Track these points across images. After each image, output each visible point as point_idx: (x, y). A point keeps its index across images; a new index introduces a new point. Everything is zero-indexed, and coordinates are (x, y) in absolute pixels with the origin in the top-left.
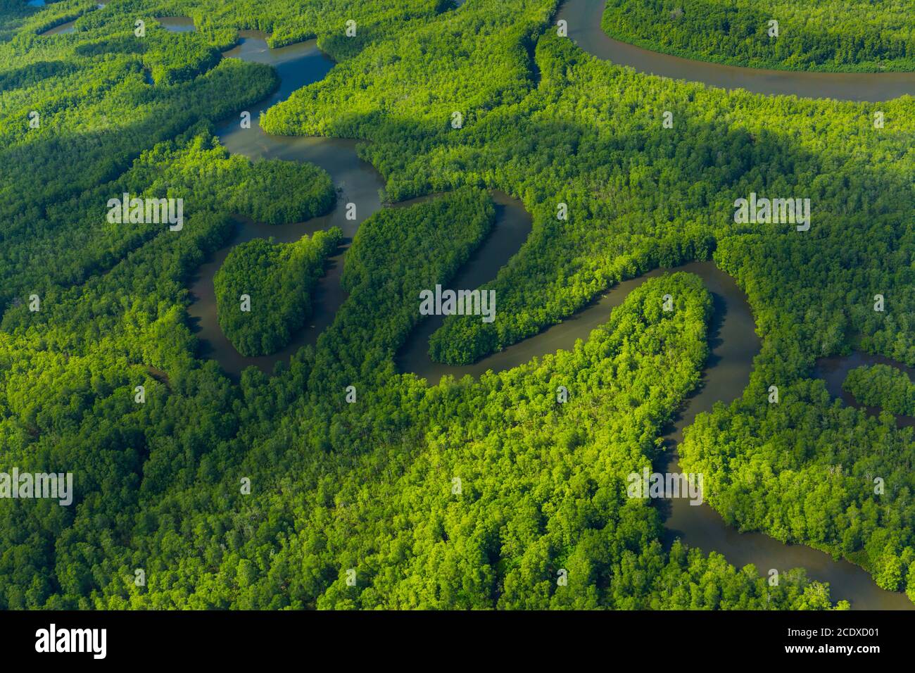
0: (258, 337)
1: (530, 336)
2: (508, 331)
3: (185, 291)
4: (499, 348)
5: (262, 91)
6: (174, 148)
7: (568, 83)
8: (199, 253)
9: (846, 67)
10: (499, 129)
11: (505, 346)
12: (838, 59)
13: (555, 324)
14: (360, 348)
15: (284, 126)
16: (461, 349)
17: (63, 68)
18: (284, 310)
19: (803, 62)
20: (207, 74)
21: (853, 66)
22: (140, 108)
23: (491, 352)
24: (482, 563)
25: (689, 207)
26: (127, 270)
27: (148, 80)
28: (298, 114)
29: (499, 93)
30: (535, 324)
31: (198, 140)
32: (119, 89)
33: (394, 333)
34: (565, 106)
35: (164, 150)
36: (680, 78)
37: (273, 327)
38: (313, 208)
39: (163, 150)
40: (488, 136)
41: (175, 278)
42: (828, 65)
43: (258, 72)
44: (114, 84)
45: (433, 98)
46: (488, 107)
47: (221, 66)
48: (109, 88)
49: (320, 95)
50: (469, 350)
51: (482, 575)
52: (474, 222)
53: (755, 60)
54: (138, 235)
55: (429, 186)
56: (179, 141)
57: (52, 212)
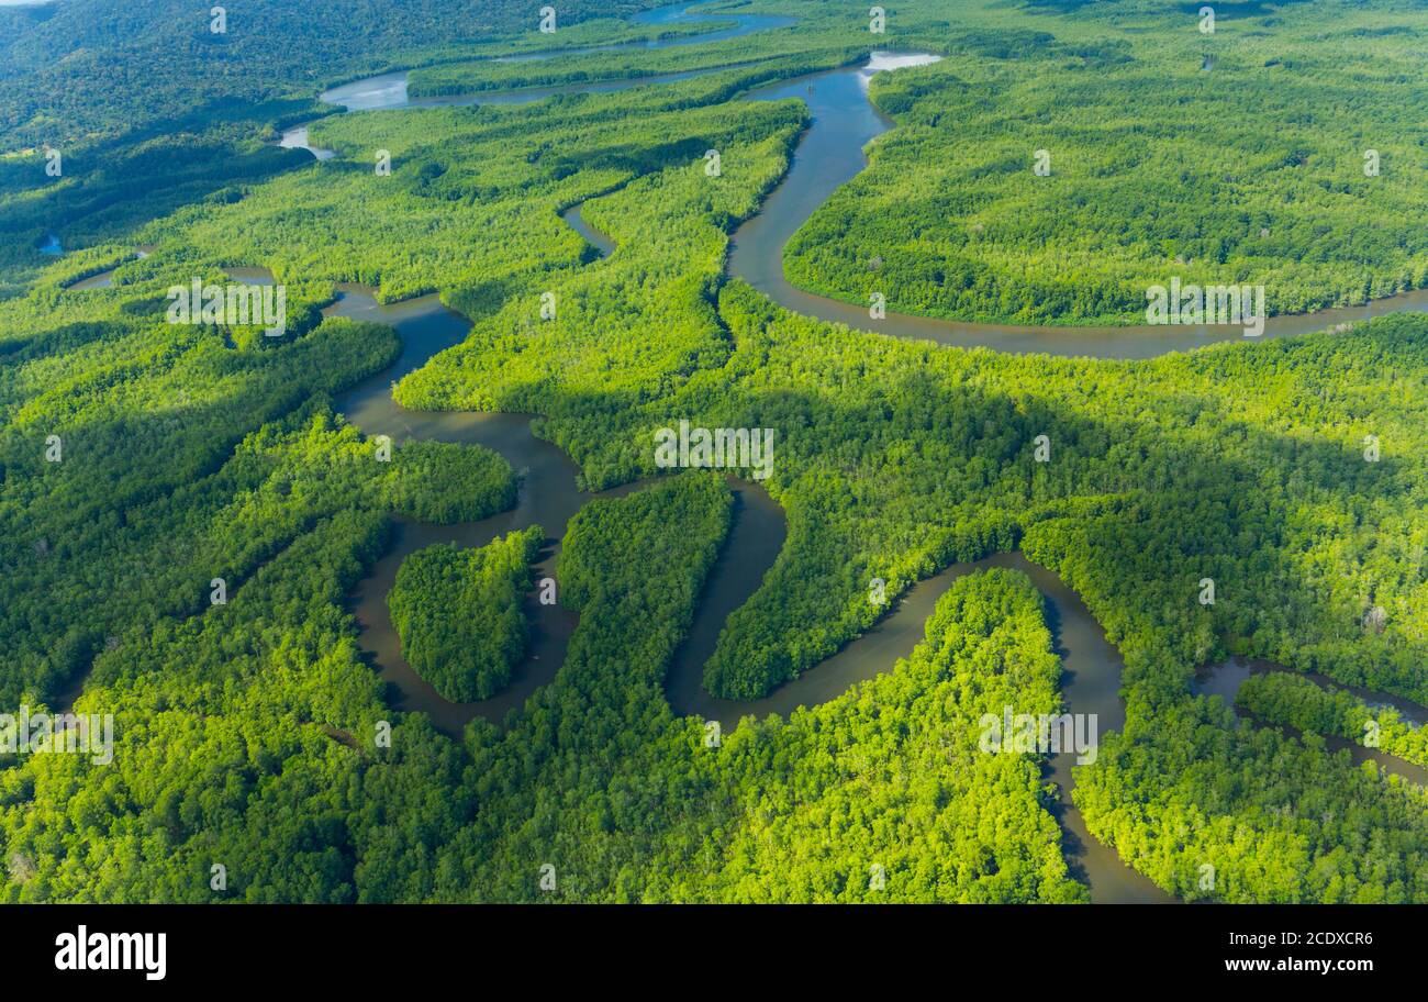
0: (472, 676)
1: (827, 657)
2: (802, 650)
3: (349, 617)
4: (795, 674)
5: (387, 357)
6: (287, 430)
7: (772, 343)
8: (357, 566)
9: (1087, 321)
10: (707, 399)
11: (802, 672)
12: (1075, 312)
13: (856, 640)
14: (616, 685)
15: (428, 399)
16: (751, 680)
17: (111, 330)
18: (500, 638)
19: (1037, 316)
20: (307, 337)
21: (1094, 320)
22: (227, 379)
23: (785, 681)
25: (974, 487)
26: (261, 592)
27: (229, 344)
28: (442, 385)
29: (694, 356)
30: (834, 641)
31: (319, 421)
32: (191, 358)
33: (657, 662)
34: (778, 372)
35: (275, 432)
36: (906, 336)
37: (489, 661)
38: (495, 500)
39: (273, 433)
40: (695, 407)
41: (333, 600)
42: (1065, 318)
43: (374, 333)
44: (185, 349)
45: (611, 364)
46: (685, 372)
47: (325, 328)
48: (179, 355)
49: (465, 360)
50: (760, 679)
52: (713, 512)
53: (982, 314)
54: (264, 544)
55: (638, 470)
56: (292, 421)
57: (136, 516)
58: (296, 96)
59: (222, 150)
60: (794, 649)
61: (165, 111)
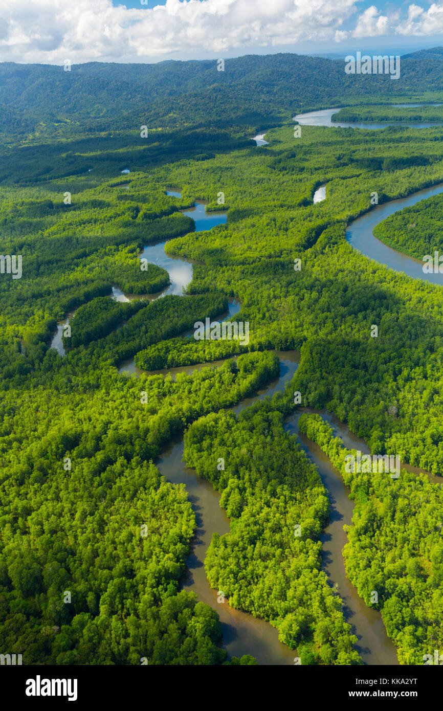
1: (185, 365)
2: (173, 359)
3: (63, 313)
4: (166, 367)
6: (116, 250)
8: (82, 298)
10: (264, 269)
11: (169, 367)
13: (201, 363)
15: (172, 249)
16: (145, 362)
17: (104, 204)
20: (162, 218)
22: (120, 229)
23: (162, 368)
24: (61, 443)
25: (310, 324)
26: (49, 299)
27: (135, 217)
28: (182, 244)
29: (281, 252)
30: (189, 360)
31: (129, 248)
32: (118, 219)
37: (80, 335)
38: (147, 288)
41: (61, 306)
43: (185, 221)
44: (119, 215)
45: (250, 248)
46: (270, 257)
47: (171, 216)
48: (115, 218)
49: (201, 237)
50: (149, 363)
51: (58, 448)
55: (207, 289)
56: (120, 247)
57: (42, 268)
58: (283, 115)
59: (225, 137)
60: (170, 357)
61: (224, 117)
